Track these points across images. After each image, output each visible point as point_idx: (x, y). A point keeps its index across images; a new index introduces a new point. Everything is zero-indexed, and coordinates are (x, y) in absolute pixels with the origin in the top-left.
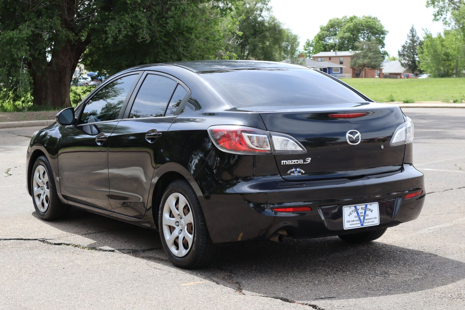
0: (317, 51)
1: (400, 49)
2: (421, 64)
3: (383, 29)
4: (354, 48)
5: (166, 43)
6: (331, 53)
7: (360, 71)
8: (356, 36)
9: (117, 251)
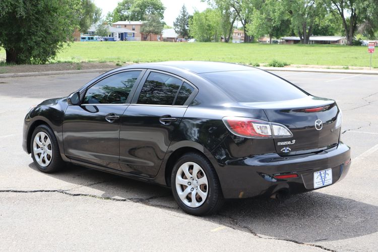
0: (115, 21)
1: (175, 21)
2: (191, 32)
3: (163, 6)
4: (142, 19)
5: (37, 19)
6: (127, 22)
7: (147, 35)
8: (144, 10)
9: (128, 200)
